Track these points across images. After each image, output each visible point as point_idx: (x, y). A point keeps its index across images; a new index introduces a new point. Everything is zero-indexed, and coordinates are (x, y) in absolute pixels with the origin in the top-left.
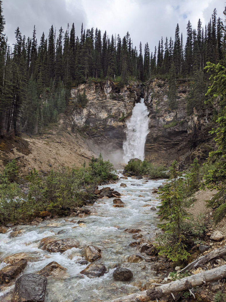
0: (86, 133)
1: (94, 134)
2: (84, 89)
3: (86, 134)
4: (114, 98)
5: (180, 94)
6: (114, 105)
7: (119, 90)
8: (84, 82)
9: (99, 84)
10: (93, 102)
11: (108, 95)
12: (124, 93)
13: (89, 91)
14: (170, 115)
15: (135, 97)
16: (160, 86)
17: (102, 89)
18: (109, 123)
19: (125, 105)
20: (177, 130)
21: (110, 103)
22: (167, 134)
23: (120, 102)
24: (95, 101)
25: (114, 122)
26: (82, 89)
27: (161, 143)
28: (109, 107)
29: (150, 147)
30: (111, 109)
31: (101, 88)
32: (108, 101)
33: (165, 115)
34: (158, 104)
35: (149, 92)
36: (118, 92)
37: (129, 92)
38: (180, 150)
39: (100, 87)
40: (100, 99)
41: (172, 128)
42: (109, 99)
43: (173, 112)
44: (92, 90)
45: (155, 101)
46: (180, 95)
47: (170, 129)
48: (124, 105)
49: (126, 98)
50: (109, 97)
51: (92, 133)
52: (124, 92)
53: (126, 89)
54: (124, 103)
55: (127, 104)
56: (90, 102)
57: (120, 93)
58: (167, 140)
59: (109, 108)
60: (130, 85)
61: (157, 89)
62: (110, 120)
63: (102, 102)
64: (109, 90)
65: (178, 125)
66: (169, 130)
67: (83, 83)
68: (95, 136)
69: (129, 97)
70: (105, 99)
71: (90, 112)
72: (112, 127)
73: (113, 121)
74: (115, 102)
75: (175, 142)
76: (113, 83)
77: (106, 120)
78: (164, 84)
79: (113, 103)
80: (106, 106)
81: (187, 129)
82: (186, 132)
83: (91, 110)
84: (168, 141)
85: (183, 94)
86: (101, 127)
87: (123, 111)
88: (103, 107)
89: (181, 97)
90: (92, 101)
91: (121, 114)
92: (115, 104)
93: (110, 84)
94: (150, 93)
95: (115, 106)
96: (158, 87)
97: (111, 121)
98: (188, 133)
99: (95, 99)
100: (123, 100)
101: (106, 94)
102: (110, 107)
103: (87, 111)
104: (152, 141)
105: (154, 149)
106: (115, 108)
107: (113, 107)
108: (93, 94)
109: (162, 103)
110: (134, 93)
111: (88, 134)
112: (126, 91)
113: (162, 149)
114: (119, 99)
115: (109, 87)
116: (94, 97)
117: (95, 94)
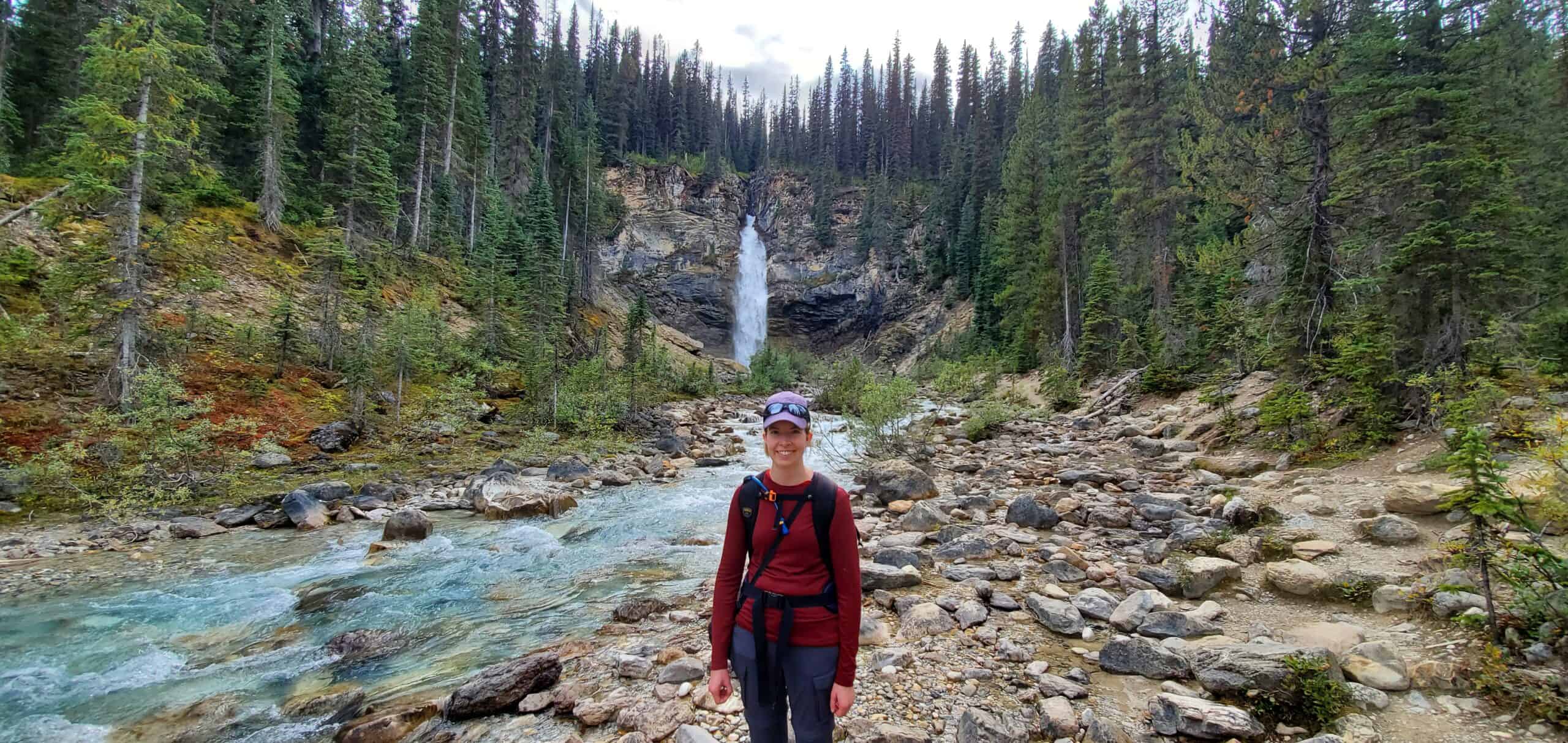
2: (617, 182)
4: (689, 210)
5: (838, 215)
7: (702, 192)
8: (617, 165)
9: (653, 173)
10: (639, 215)
11: (677, 202)
12: (713, 198)
13: (629, 188)
14: (818, 260)
15: (737, 211)
16: (792, 192)
17: (661, 185)
18: (680, 266)
19: (715, 227)
20: (834, 292)
21: (682, 219)
22: (812, 299)
23: (703, 220)
24: (645, 212)
25: (691, 265)
26: (613, 181)
27: (799, 316)
28: (677, 228)
29: (777, 325)
30: (682, 234)
31: (659, 183)
32: (676, 215)
33: (806, 259)
34: (791, 233)
35: (768, 202)
36: (699, 195)
37: (723, 199)
38: (839, 334)
39: (656, 180)
40: (658, 208)
41: (822, 287)
42: (678, 209)
43: (824, 252)
44: (636, 185)
45: (783, 224)
46: (838, 218)
47: (820, 289)
48: (713, 227)
49: (718, 210)
50: (677, 205)
53: (717, 191)
54: (713, 223)
55: (719, 226)
56: (632, 213)
57: (704, 200)
58: (812, 312)
59: (679, 231)
60: (725, 183)
61: (786, 198)
62: (681, 259)
63: (662, 217)
64: (679, 189)
65: (836, 282)
66: (817, 290)
67: (614, 166)
69: (725, 209)
70: (668, 210)
71: (632, 237)
72: (687, 277)
73: (688, 263)
74: (692, 217)
75: (828, 316)
76: (687, 174)
77: (671, 259)
78: (802, 188)
79: (688, 219)
80: (672, 226)
81: (855, 291)
82: (853, 297)
83: (634, 232)
84: (814, 315)
85: (843, 217)
86: (661, 274)
87: (711, 241)
88: (663, 227)
89: (840, 221)
90: (638, 212)
91: (708, 248)
92: (692, 224)
93: (679, 174)
94: (769, 205)
96: (789, 195)
97: (684, 262)
98: (858, 299)
99: (644, 207)
100: (711, 217)
101: (671, 197)
102: (680, 228)
103: (628, 234)
104: (778, 312)
105: (785, 329)
106: (692, 231)
107: (688, 229)
108: (641, 195)
109: (800, 231)
110: (734, 200)
112: (716, 196)
113: (799, 331)
114: (703, 212)
115: (678, 182)
116: (644, 202)
117: (645, 196)
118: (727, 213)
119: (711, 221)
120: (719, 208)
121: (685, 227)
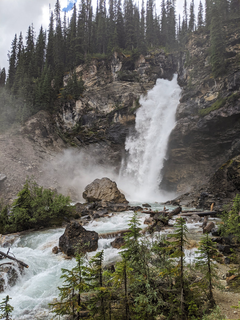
0: (77, 138)
1: (89, 138)
3: (77, 140)
4: (122, 79)
6: (125, 89)
7: (134, 65)
9: (103, 62)
10: (92, 90)
11: (115, 76)
12: (141, 68)
13: (87, 75)
14: (212, 90)
15: (160, 71)
16: (200, 44)
17: (109, 69)
18: (115, 119)
19: (142, 87)
21: (118, 86)
23: (133, 84)
24: (95, 87)
26: (79, 73)
27: (197, 144)
30: (120, 97)
31: (107, 67)
32: (115, 85)
33: (203, 92)
36: (132, 68)
37: (149, 67)
39: (105, 66)
40: (102, 83)
41: (213, 113)
42: (116, 80)
43: (218, 81)
44: (91, 72)
48: (140, 88)
49: (144, 75)
50: (115, 78)
51: (86, 137)
52: (141, 66)
53: (144, 61)
54: (140, 85)
55: (145, 86)
56: (87, 90)
57: (135, 70)
59: (118, 95)
60: (151, 55)
61: (194, 51)
62: (116, 114)
63: (106, 88)
64: (119, 67)
66: (208, 117)
67: (79, 64)
68: (90, 141)
69: (149, 72)
70: (110, 83)
71: (87, 105)
72: (118, 126)
73: (120, 115)
74: (125, 84)
76: (124, 57)
77: (110, 116)
79: (123, 86)
80: (113, 93)
83: (90, 102)
84: (209, 141)
86: (102, 126)
87: (137, 98)
88: (109, 95)
89: (237, 52)
90: (91, 88)
91: (134, 102)
93: (118, 57)
94: (184, 61)
95: (126, 92)
96: (198, 47)
97: (118, 116)
99: (95, 84)
100: (138, 81)
101: (113, 74)
103: (83, 104)
104: (181, 143)
106: (126, 94)
107: (124, 93)
108: (93, 77)
109: (202, 71)
110: (159, 65)
111: (79, 140)
112: (143, 65)
116: (95, 81)
117: (96, 77)
118: (150, 75)
119: (138, 84)
120: (145, 73)
121: (122, 92)
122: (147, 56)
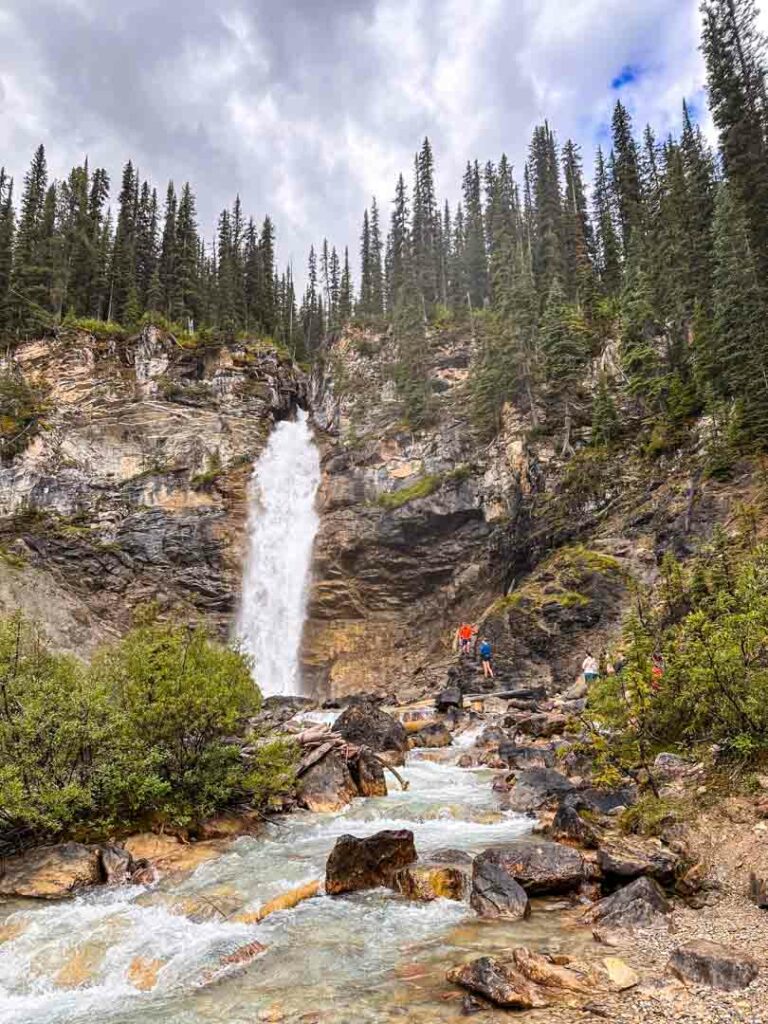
0: (27, 543)
1: (65, 546)
2: (41, 362)
3: (26, 548)
4: (172, 396)
5: (446, 372)
6: (176, 423)
7: (201, 368)
8: (44, 334)
9: (113, 344)
10: (76, 413)
11: (150, 387)
12: (223, 377)
13: (64, 370)
14: (406, 456)
15: (270, 396)
16: (365, 350)
17: (127, 364)
18: (147, 498)
19: (225, 425)
20: (437, 510)
21: (158, 417)
22: (396, 531)
23: (200, 414)
24: (87, 407)
25: (168, 492)
26: (35, 361)
27: (373, 573)
28: (149, 434)
29: (329, 597)
30: (162, 441)
31: (124, 360)
32: (149, 409)
33: (385, 456)
34: (358, 416)
35: (326, 375)
36: (198, 373)
37: (243, 379)
38: (458, 601)
39: (119, 355)
40: (112, 398)
41: (415, 504)
42: (152, 398)
43: (419, 439)
44: (76, 364)
45: (349, 405)
46: (447, 377)
47: (411, 509)
48: (219, 426)
49: (230, 397)
50: (152, 392)
51: (57, 542)
52: (222, 375)
53: (229, 364)
54: (220, 419)
55: (232, 424)
56: (62, 411)
57: (205, 381)
58: (400, 560)
59: (155, 437)
60: (246, 351)
61: (354, 364)
62: (151, 485)
63: (121, 414)
64: (159, 366)
65: (442, 490)
66: (405, 513)
67: (38, 337)
68: (69, 553)
69: (242, 393)
70: (134, 401)
71: (59, 451)
72: (158, 515)
73: (164, 489)
74: (178, 411)
75: (433, 565)
76: (174, 343)
77: (134, 486)
78: (384, 340)
79: (172, 415)
80: (141, 429)
81: (482, 500)
82: (479, 515)
83: (66, 445)
84: (402, 566)
85: (457, 373)
86: (106, 514)
87: (213, 450)
88: (126, 433)
89: (450, 382)
90: (76, 409)
91: (205, 460)
92: (179, 422)
93: (159, 341)
94: (329, 380)
95: (180, 431)
96: (361, 356)
97: (157, 490)
98: (488, 517)
99: (87, 399)
100: (215, 407)
101: (142, 380)
102: (158, 433)
103: (45, 446)
104: (335, 568)
105: (346, 603)
106: (180, 437)
107: (173, 432)
108: (83, 379)
109: (377, 411)
110: (266, 380)
111: (33, 548)
112: (228, 373)
113: (381, 605)
114: (202, 400)
115: (156, 354)
116: (88, 391)
118: (246, 400)
119: (215, 415)
120: (232, 393)
121: (166, 430)
122: (237, 354)
